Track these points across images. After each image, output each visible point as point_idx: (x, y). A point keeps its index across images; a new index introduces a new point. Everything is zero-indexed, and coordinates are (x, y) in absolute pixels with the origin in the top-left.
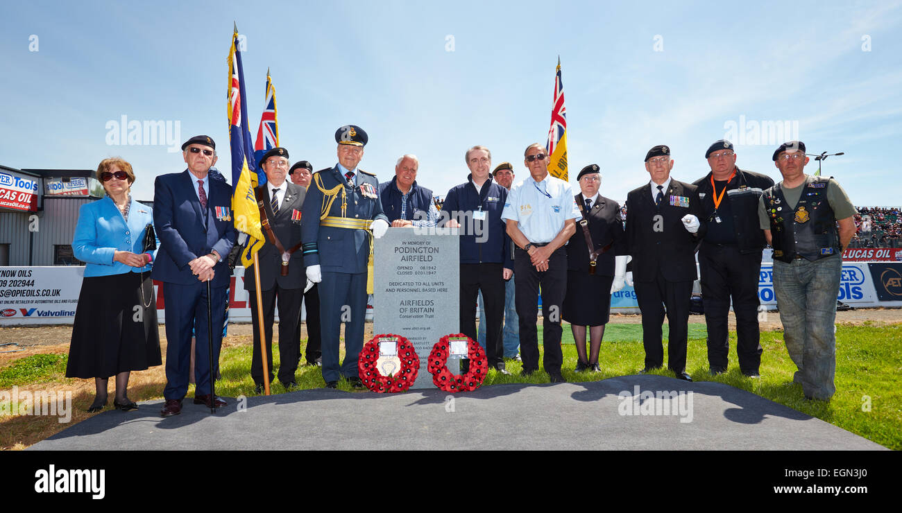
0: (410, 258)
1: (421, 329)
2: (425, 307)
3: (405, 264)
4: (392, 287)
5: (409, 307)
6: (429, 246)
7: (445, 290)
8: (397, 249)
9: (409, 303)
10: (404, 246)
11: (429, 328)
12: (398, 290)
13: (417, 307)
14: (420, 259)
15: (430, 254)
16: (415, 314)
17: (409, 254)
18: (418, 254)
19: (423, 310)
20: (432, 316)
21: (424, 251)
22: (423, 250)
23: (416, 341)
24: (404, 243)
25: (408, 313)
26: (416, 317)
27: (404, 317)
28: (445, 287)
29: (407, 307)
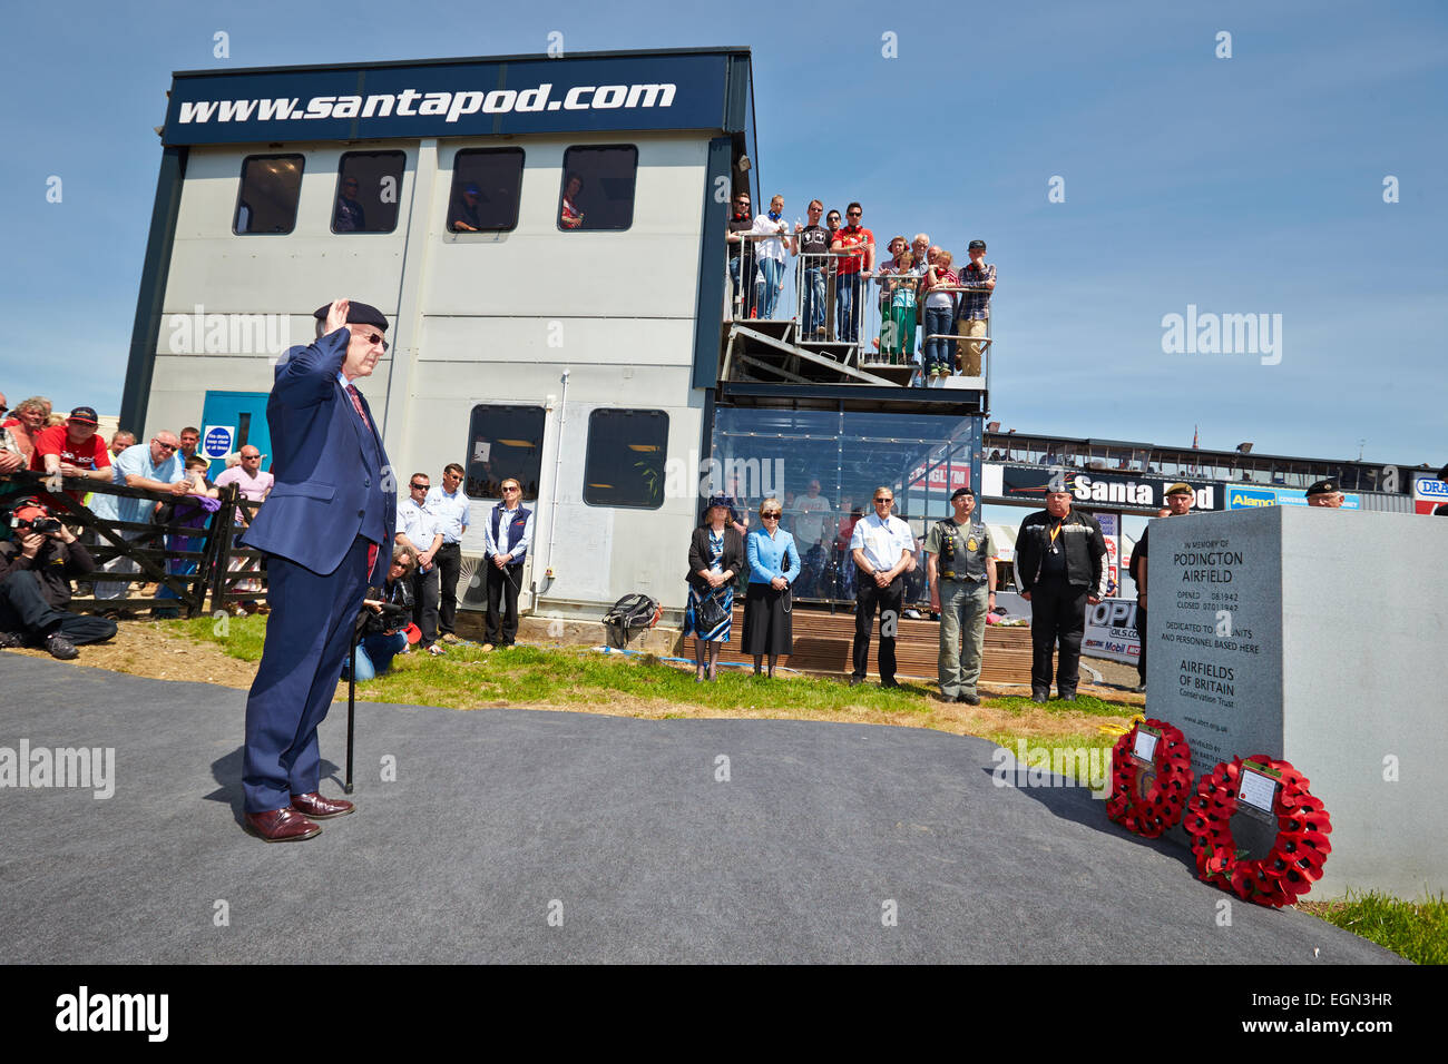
0: (1197, 576)
1: (1212, 726)
2: (1218, 680)
3: (1189, 587)
4: (1170, 631)
5: (1193, 675)
6: (1225, 551)
7: (1254, 649)
8: (1177, 558)
9: (1193, 667)
10: (1187, 552)
11: (1225, 730)
12: (1179, 638)
13: (1206, 678)
14: (1212, 577)
15: (1227, 567)
16: (1202, 692)
17: (1194, 568)
18: (1207, 567)
19: (1216, 686)
20: (1230, 705)
21: (1217, 561)
22: (1216, 557)
23: (1205, 751)
24: (1188, 546)
25: (1191, 688)
26: (1204, 698)
27: (1187, 694)
28: (1253, 642)
29: (1190, 674)
